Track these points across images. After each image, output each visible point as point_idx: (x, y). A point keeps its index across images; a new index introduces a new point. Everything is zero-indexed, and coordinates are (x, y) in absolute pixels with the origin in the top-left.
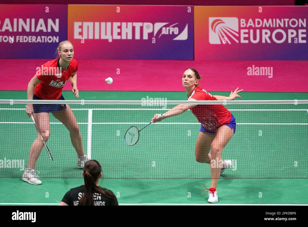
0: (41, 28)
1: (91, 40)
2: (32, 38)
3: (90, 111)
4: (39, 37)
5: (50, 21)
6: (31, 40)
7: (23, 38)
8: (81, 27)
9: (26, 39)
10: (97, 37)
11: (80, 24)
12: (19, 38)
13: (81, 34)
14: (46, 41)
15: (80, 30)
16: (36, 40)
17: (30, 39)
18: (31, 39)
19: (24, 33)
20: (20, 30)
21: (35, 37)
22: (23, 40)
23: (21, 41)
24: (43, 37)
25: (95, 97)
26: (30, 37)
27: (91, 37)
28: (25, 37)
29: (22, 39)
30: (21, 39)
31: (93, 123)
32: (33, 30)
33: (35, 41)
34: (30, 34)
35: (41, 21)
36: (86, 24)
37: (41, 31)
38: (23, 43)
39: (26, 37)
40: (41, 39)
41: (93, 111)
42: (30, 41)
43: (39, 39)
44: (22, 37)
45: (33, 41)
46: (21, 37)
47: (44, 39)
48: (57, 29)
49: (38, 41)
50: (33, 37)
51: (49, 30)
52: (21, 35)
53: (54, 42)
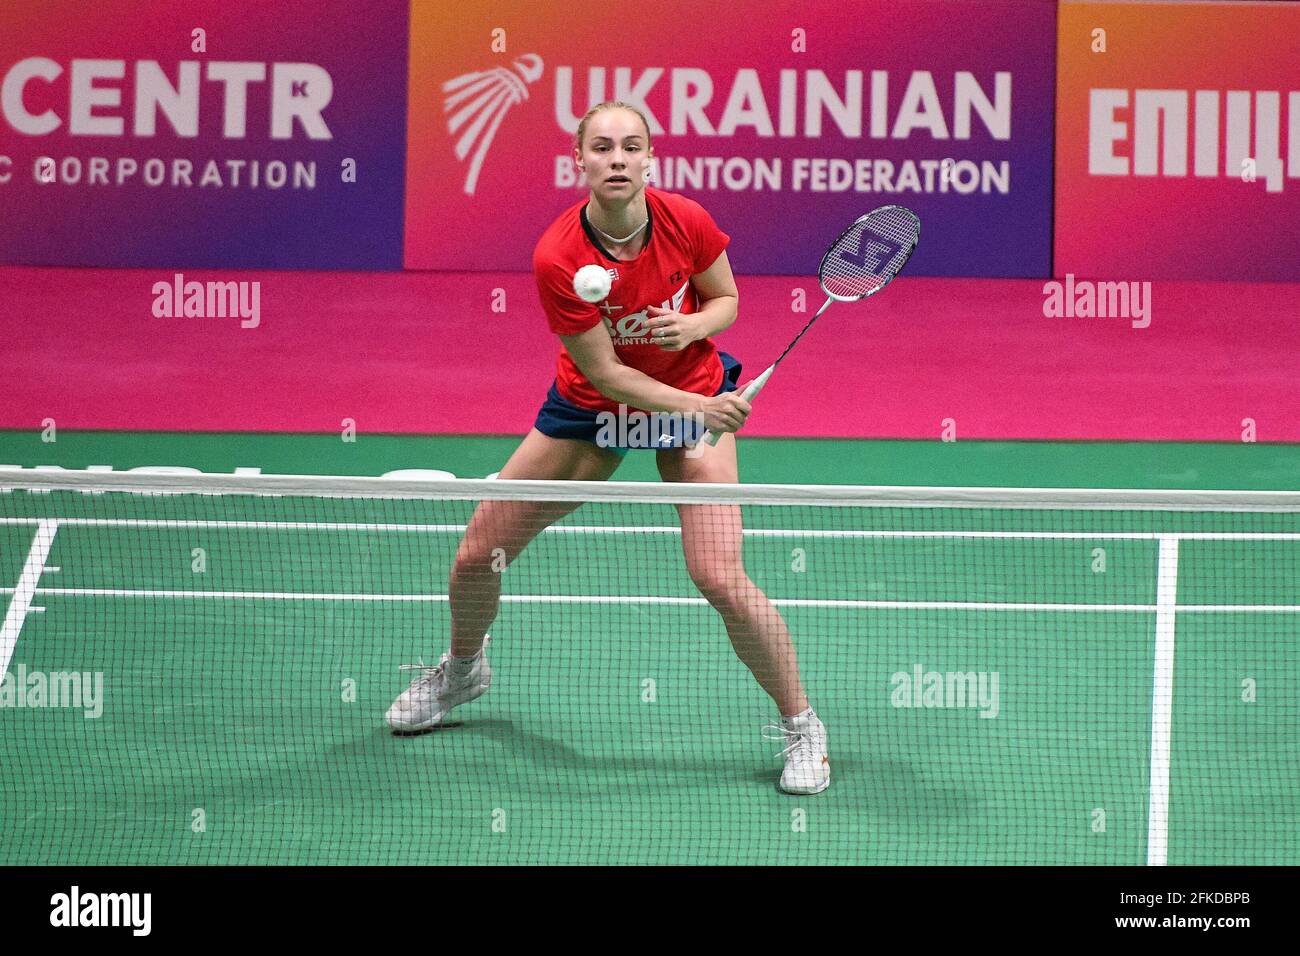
0: (921, 121)
1: (1175, 180)
2: (871, 170)
3: (1169, 545)
4: (909, 167)
5: (966, 85)
6: (870, 181)
7: (827, 169)
8: (1125, 115)
9: (841, 175)
10: (1206, 168)
11: (1120, 98)
12: (808, 169)
13: (1124, 148)
14: (944, 188)
15: (1120, 131)
16: (894, 180)
17: (862, 175)
18: (867, 176)
19: (832, 143)
20: (813, 129)
21: (889, 166)
22: (826, 181)
23: (817, 186)
24: (929, 166)
25: (1191, 474)
26: (862, 164)
27: (1176, 168)
28: (837, 164)
29: (819, 175)
30: (817, 175)
31: (1181, 608)
32: (878, 130)
33: (889, 188)
34: (865, 148)
35: (922, 84)
36: (1148, 101)
37: (920, 135)
38: (828, 194)
39: (844, 165)
40: (921, 174)
41: (1182, 542)
42: (862, 187)
43: (909, 177)
44: (822, 163)
45: (877, 188)
46: (818, 163)
47: (937, 174)
48: (1000, 126)
49: (900, 187)
50: (879, 164)
51: (963, 131)
52: (819, 156)
53: (986, 188)
